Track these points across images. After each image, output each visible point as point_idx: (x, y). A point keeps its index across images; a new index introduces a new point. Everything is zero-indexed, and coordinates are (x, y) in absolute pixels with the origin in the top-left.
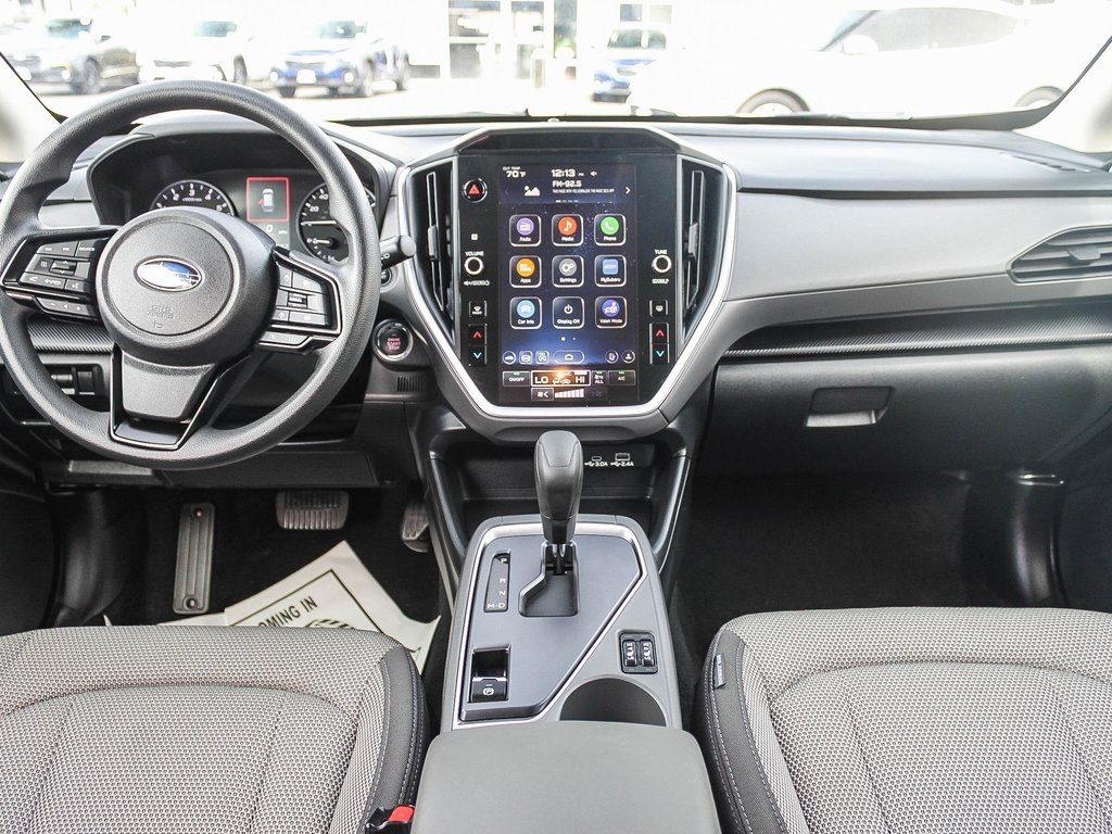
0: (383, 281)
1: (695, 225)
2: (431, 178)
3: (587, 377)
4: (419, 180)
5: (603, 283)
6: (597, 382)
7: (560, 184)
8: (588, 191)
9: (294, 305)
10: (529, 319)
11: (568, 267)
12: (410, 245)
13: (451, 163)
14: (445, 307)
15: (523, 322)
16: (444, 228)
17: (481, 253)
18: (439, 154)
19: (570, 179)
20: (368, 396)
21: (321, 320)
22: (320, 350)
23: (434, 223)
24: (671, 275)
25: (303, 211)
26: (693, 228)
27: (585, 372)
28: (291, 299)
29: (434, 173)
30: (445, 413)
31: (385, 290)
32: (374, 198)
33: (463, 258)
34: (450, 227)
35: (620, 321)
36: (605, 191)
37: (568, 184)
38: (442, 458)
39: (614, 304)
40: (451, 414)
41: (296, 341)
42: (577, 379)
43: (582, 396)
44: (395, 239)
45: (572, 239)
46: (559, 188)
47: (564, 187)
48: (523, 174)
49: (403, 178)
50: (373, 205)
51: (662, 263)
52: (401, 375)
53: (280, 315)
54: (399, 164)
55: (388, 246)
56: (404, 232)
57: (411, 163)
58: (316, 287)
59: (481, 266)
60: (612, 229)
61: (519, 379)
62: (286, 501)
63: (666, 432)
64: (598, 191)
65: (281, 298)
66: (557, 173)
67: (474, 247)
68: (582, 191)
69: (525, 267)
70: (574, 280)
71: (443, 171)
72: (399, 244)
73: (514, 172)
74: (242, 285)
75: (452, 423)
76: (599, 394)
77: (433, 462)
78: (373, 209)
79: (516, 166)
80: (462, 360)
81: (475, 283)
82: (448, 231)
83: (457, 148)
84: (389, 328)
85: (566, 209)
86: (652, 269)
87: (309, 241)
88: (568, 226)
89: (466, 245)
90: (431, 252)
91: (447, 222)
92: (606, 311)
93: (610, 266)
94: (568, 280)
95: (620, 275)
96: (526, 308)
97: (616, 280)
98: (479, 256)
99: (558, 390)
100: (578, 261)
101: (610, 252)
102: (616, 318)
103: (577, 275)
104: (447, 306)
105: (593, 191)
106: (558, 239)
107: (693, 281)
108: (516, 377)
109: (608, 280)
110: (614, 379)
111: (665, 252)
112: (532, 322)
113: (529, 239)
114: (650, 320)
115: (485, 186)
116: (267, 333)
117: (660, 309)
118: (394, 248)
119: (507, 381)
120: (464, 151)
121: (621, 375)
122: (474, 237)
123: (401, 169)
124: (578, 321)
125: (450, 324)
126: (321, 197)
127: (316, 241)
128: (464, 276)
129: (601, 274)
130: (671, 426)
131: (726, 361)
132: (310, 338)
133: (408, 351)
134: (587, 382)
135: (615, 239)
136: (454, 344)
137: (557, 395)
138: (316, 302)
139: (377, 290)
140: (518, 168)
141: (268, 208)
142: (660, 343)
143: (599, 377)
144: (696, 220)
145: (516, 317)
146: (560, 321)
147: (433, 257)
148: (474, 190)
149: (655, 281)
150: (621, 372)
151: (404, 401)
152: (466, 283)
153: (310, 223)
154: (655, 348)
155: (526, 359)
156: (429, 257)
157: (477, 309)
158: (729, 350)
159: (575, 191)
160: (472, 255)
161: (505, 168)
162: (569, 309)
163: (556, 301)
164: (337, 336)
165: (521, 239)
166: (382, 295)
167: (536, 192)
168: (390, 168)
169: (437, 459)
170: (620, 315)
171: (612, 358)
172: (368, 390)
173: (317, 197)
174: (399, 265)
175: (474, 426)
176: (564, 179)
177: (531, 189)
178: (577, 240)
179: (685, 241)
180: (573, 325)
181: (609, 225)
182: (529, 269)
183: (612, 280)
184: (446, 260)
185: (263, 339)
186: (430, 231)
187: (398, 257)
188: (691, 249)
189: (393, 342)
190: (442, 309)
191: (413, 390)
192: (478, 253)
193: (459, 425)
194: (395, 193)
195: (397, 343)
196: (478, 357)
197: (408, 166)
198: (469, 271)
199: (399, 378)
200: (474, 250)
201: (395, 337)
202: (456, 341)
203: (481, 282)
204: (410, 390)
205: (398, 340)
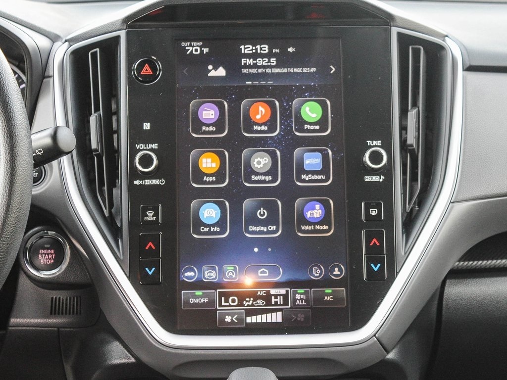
0: (36, 180)
1: (414, 111)
2: (94, 55)
3: (285, 297)
4: (79, 58)
5: (304, 181)
6: (298, 302)
7: (250, 62)
8: (284, 70)
10: (213, 225)
11: (261, 162)
12: (68, 138)
13: (118, 37)
14: (110, 212)
15: (206, 230)
16: (110, 114)
17: (155, 146)
18: (102, 27)
19: (262, 56)
20: (13, 321)
23: (97, 109)
24: (387, 171)
26: (412, 115)
27: (283, 291)
29: (98, 49)
30: (108, 342)
31: (38, 190)
32: (24, 79)
33: (133, 152)
34: (117, 113)
35: (326, 227)
36: (305, 70)
37: (260, 62)
39: (318, 206)
42: (273, 300)
43: (280, 320)
44: (50, 131)
45: (266, 128)
46: (250, 67)
47: (255, 66)
48: (206, 50)
49: (60, 54)
50: (23, 86)
51: (376, 157)
52: (55, 294)
54: (54, 38)
55: (41, 139)
56: (61, 122)
57: (68, 37)
59: (155, 162)
60: (314, 115)
61: (203, 300)
63: (384, 363)
64: (296, 70)
66: (246, 49)
67: (147, 138)
68: (278, 70)
69: (209, 163)
70: (269, 178)
71: (109, 47)
72: (54, 137)
73: (194, 48)
75: (117, 355)
76: (301, 317)
78: (23, 90)
79: (198, 41)
80: (132, 278)
81: (148, 182)
82: (114, 118)
83: (126, 20)
84: (41, 237)
85: (258, 93)
86: (364, 164)
88: (260, 112)
89: (136, 135)
90: (94, 145)
91: (114, 107)
92: (308, 215)
93: (312, 161)
94: (262, 178)
95: (324, 171)
96: (210, 213)
97: (319, 177)
98: (152, 150)
99: (250, 313)
100: (273, 155)
101: (312, 143)
102: (321, 223)
103: (272, 172)
104: (113, 210)
105: (291, 70)
106: (249, 128)
107: (414, 178)
108: (198, 297)
109: (310, 177)
110: (319, 299)
111: (379, 143)
112: (217, 229)
113: (213, 129)
114: (362, 226)
115: (159, 65)
117: (374, 212)
118: (48, 141)
119: (187, 303)
120: (133, 22)
121: (328, 295)
122: (147, 126)
123: (57, 44)
124: (274, 228)
125: (116, 233)
128: (133, 173)
129: (301, 170)
130: (391, 356)
131: (456, 274)
133: (64, 266)
134: (286, 302)
135: (317, 127)
136: (120, 256)
137: (249, 320)
139: (29, 191)
140: (200, 44)
142: (375, 255)
143: (300, 295)
144: (415, 104)
145: (199, 223)
146: (252, 228)
147: (96, 150)
148: (147, 70)
149: (368, 179)
150: (328, 291)
151: (59, 327)
152: (137, 182)
154: (369, 261)
155: (210, 275)
156: (91, 151)
157: (150, 214)
158: (460, 261)
159: (268, 71)
160: (144, 149)
161: (183, 44)
162: (262, 213)
163: (247, 203)
165: (204, 128)
166: (34, 198)
167: (221, 72)
168: (43, 42)
170: (325, 220)
171: (317, 273)
172: (14, 313)
174: (55, 163)
175: (146, 358)
176: (255, 56)
177: (215, 68)
178: (272, 129)
179: (403, 128)
180: (268, 232)
181: (311, 111)
182: (214, 165)
183: (315, 177)
184: (112, 153)
186: (93, 119)
187: (53, 152)
188: (411, 139)
189: (45, 254)
190: (107, 214)
191: (70, 314)
192: (151, 146)
193: (126, 357)
194: (51, 74)
195: (50, 256)
196: (150, 273)
197: (66, 41)
198: (140, 168)
199: (52, 298)
200: (146, 142)
201: (48, 249)
202: (123, 254)
203: (154, 181)
204: (66, 314)
205: (52, 251)
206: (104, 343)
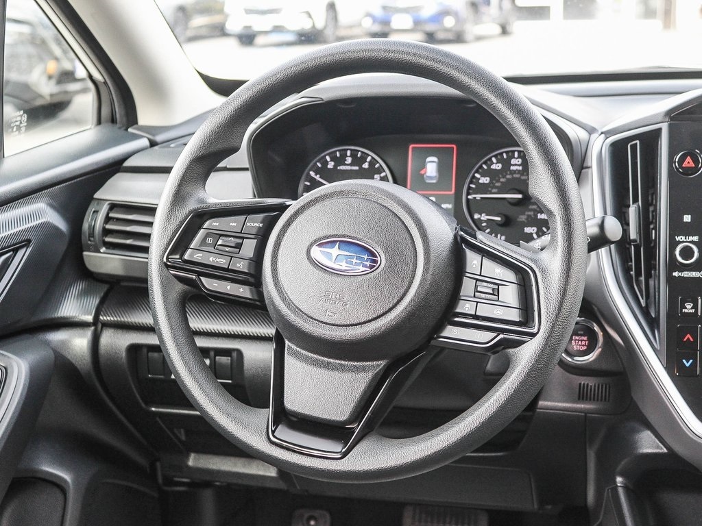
2: (634, 148)
4: (618, 150)
9: (483, 296)
12: (614, 228)
13: (660, 130)
14: (647, 302)
16: (647, 206)
17: (696, 239)
20: (541, 403)
21: (514, 315)
22: (511, 351)
23: (636, 200)
25: (471, 182)
28: (479, 289)
29: (638, 142)
30: (639, 431)
33: (673, 244)
34: (655, 205)
38: (631, 487)
40: (649, 433)
41: (483, 337)
44: (596, 221)
49: (598, 148)
52: (583, 380)
53: (465, 307)
54: (591, 131)
57: (605, 129)
58: (510, 276)
59: (696, 255)
62: (414, 518)
65: (468, 286)
67: (687, 230)
71: (649, 140)
72: (602, 226)
74: (426, 270)
75: (648, 444)
77: (621, 491)
80: (669, 369)
81: (686, 274)
82: (650, 210)
83: (670, 112)
84: (577, 324)
87: (476, 216)
89: (676, 227)
90: (633, 235)
91: (650, 198)
98: (692, 242)
104: (650, 301)
116: (449, 327)
118: (596, 230)
120: (676, 116)
122: (687, 218)
123: (594, 136)
125: (653, 323)
126: (493, 167)
127: (484, 217)
128: (673, 265)
132: (501, 336)
133: (597, 351)
136: (657, 346)
138: (510, 294)
141: (431, 178)
147: (635, 241)
148: (689, 163)
151: (586, 412)
152: (676, 274)
153: (478, 197)
156: (630, 241)
157: (689, 306)
160: (685, 241)
164: (534, 335)
168: (583, 134)
169: (626, 487)
172: (543, 396)
173: (489, 167)
175: (679, 449)
184: (650, 245)
185: (443, 335)
186: (632, 209)
187: (600, 240)
189: (579, 340)
190: (643, 304)
191: (598, 400)
192: (691, 238)
193: (658, 447)
194: (589, 165)
195: (584, 343)
196: (688, 365)
197: (602, 133)
198: (680, 259)
199: (580, 384)
200: (686, 235)
201: (581, 335)
202: (660, 343)
203: (694, 273)
204: (594, 400)
205: (585, 338)
206: (635, 431)
